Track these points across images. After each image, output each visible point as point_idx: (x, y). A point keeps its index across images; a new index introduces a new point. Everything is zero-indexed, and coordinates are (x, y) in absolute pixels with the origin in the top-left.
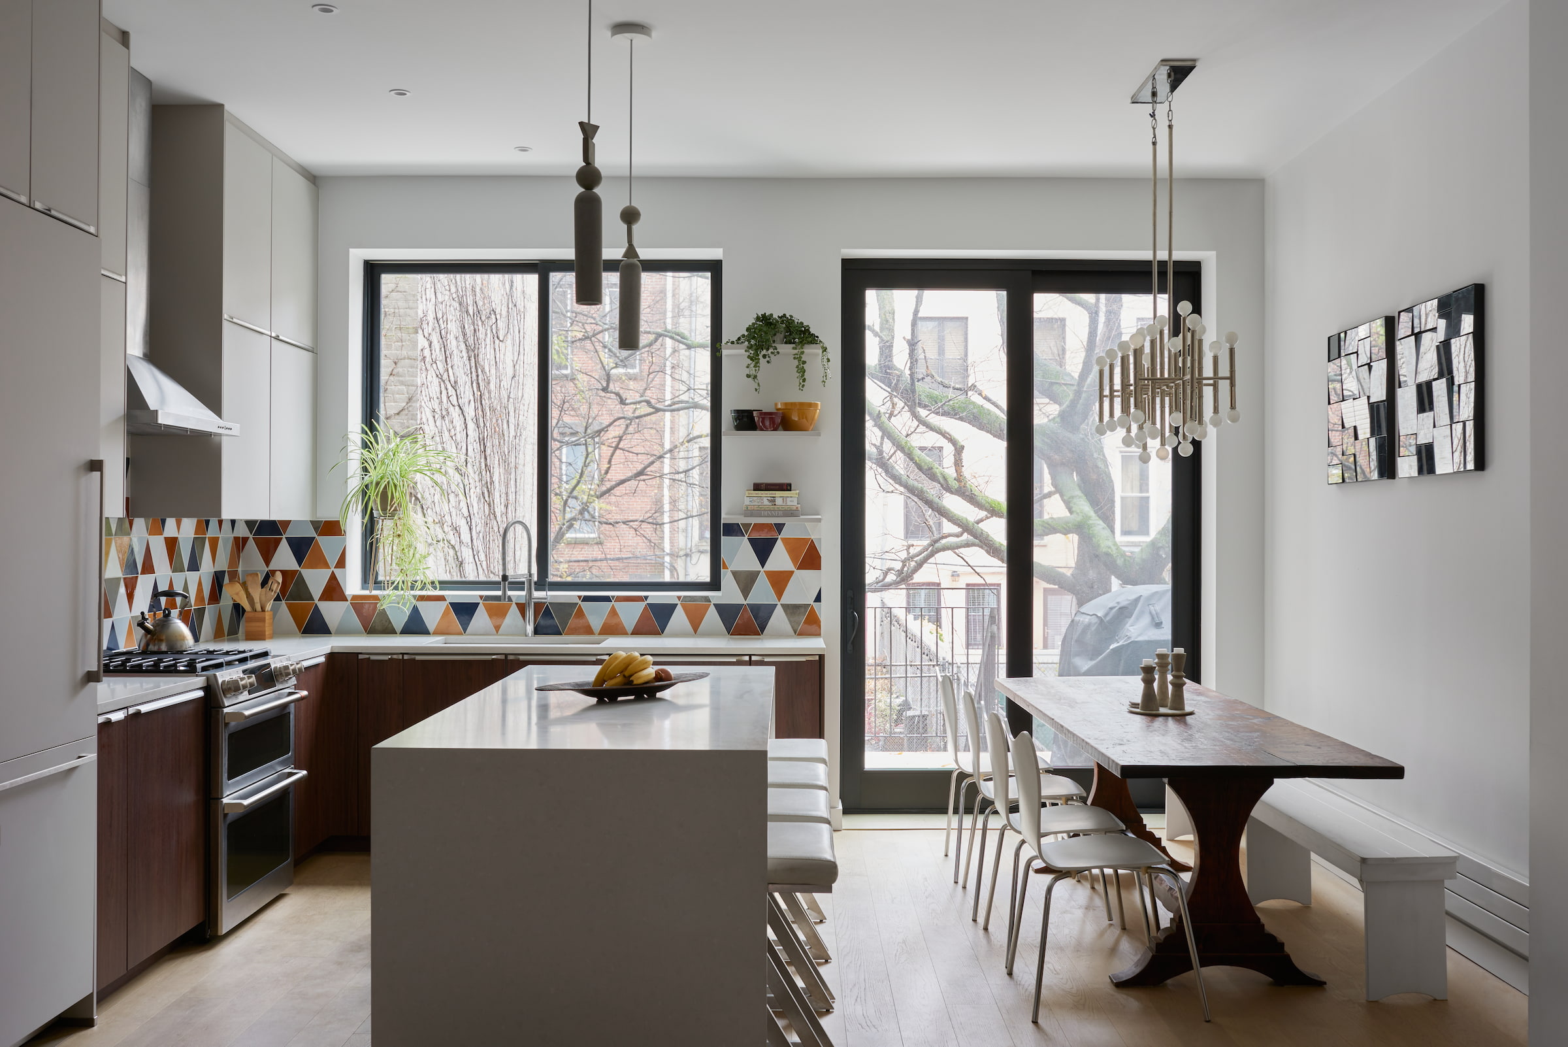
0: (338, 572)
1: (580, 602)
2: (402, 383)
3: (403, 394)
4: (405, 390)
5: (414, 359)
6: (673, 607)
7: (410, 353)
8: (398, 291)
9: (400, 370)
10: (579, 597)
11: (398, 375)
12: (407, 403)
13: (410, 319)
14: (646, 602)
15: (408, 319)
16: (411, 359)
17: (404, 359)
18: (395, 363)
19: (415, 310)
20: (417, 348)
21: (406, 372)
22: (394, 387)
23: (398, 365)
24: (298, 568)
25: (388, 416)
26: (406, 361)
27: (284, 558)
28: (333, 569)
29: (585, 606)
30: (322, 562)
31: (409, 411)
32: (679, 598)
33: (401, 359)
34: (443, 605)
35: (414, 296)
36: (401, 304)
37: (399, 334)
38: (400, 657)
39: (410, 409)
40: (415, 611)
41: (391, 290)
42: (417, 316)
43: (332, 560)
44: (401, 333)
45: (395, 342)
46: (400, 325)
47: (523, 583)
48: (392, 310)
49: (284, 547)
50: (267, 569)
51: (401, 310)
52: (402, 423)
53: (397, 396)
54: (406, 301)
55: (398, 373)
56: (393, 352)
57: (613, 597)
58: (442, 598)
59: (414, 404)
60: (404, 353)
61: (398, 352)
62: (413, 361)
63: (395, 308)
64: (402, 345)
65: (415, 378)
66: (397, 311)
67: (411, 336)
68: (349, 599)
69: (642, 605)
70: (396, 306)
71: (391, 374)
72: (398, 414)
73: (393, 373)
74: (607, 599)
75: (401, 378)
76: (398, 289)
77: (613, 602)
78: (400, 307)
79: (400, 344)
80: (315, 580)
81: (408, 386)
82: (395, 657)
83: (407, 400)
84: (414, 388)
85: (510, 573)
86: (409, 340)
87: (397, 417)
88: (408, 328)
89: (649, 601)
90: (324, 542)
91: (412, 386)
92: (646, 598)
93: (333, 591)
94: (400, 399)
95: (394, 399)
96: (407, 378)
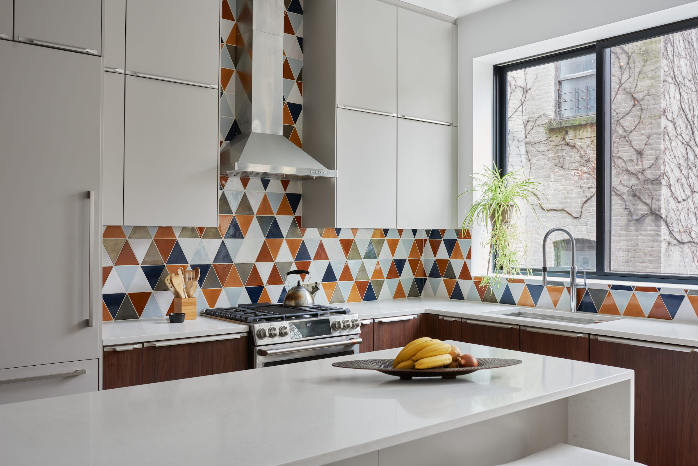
0: (467, 261)
1: (609, 289)
2: (652, 149)
3: (653, 156)
4: (654, 153)
5: (659, 134)
6: (680, 298)
7: (656, 131)
8: (649, 95)
9: (651, 141)
10: (609, 286)
11: (650, 144)
12: (655, 161)
13: (656, 110)
14: (659, 293)
15: (655, 110)
16: (657, 134)
17: (653, 134)
18: (648, 138)
19: (659, 105)
20: (661, 128)
21: (655, 142)
22: (647, 152)
23: (650, 139)
24: (449, 259)
25: (644, 169)
26: (655, 135)
27: (443, 253)
28: (465, 259)
29: (613, 292)
30: (459, 255)
31: (656, 165)
32: (686, 291)
33: (651, 135)
34: (523, 286)
35: (659, 96)
36: (651, 102)
37: (650, 120)
38: (460, 320)
39: (657, 164)
40: (507, 289)
41: (645, 95)
42: (661, 108)
43: (465, 254)
44: (651, 119)
45: (648, 125)
46: (650, 115)
47: (568, 272)
48: (646, 107)
49: (442, 245)
50: (435, 259)
51: (652, 106)
52: (652, 173)
53: (649, 157)
54: (654, 100)
55: (650, 143)
56: (647, 131)
57: (634, 287)
58: (521, 281)
59: (659, 161)
60: (653, 131)
61: (649, 131)
62: (658, 135)
63: (647, 106)
64: (652, 127)
65: (659, 145)
66: (649, 107)
67: (657, 120)
68: (473, 279)
69: (656, 295)
70: (648, 104)
71: (646, 144)
72: (650, 167)
73: (647, 144)
74: (629, 288)
75: (651, 146)
76: (649, 94)
77: (634, 291)
78: (651, 104)
79: (650, 126)
80: (457, 266)
81: (656, 150)
82: (456, 319)
83: (655, 159)
84: (659, 151)
85: (548, 266)
86: (656, 123)
87: (649, 169)
88: (655, 116)
89: (661, 292)
90: (461, 243)
91: (658, 150)
92: (659, 289)
93: (466, 274)
94: (651, 158)
95: (647, 159)
96: (655, 146)
